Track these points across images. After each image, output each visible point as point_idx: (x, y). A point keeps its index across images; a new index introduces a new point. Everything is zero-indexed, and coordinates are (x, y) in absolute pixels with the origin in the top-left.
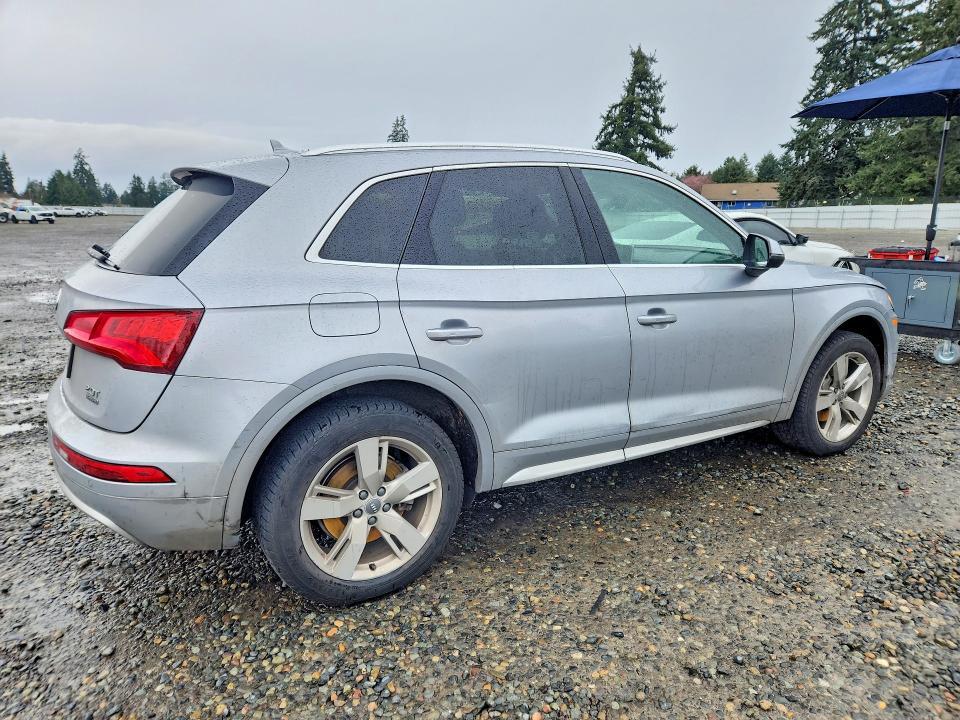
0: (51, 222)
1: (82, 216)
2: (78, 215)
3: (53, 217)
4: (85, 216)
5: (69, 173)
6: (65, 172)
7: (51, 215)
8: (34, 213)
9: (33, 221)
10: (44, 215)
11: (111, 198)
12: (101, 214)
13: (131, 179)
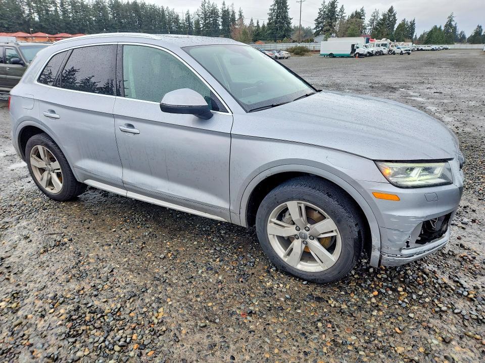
0: (409, 54)
1: (434, 50)
2: (433, 50)
3: (410, 52)
4: (436, 50)
5: (440, 27)
6: (438, 27)
7: (410, 50)
8: (402, 50)
9: (401, 53)
10: (406, 50)
11: (462, 40)
12: (447, 49)
13: (475, 28)
